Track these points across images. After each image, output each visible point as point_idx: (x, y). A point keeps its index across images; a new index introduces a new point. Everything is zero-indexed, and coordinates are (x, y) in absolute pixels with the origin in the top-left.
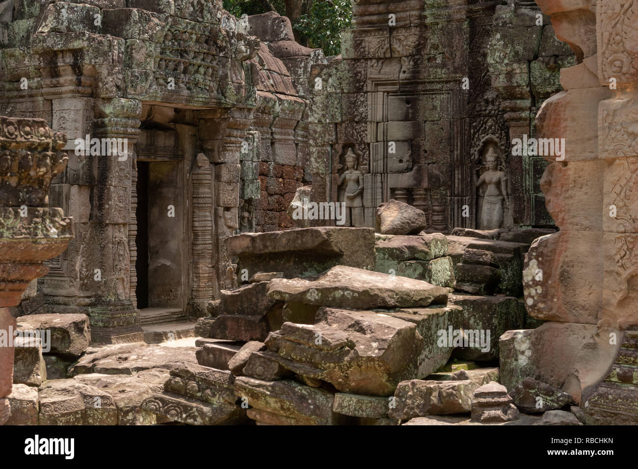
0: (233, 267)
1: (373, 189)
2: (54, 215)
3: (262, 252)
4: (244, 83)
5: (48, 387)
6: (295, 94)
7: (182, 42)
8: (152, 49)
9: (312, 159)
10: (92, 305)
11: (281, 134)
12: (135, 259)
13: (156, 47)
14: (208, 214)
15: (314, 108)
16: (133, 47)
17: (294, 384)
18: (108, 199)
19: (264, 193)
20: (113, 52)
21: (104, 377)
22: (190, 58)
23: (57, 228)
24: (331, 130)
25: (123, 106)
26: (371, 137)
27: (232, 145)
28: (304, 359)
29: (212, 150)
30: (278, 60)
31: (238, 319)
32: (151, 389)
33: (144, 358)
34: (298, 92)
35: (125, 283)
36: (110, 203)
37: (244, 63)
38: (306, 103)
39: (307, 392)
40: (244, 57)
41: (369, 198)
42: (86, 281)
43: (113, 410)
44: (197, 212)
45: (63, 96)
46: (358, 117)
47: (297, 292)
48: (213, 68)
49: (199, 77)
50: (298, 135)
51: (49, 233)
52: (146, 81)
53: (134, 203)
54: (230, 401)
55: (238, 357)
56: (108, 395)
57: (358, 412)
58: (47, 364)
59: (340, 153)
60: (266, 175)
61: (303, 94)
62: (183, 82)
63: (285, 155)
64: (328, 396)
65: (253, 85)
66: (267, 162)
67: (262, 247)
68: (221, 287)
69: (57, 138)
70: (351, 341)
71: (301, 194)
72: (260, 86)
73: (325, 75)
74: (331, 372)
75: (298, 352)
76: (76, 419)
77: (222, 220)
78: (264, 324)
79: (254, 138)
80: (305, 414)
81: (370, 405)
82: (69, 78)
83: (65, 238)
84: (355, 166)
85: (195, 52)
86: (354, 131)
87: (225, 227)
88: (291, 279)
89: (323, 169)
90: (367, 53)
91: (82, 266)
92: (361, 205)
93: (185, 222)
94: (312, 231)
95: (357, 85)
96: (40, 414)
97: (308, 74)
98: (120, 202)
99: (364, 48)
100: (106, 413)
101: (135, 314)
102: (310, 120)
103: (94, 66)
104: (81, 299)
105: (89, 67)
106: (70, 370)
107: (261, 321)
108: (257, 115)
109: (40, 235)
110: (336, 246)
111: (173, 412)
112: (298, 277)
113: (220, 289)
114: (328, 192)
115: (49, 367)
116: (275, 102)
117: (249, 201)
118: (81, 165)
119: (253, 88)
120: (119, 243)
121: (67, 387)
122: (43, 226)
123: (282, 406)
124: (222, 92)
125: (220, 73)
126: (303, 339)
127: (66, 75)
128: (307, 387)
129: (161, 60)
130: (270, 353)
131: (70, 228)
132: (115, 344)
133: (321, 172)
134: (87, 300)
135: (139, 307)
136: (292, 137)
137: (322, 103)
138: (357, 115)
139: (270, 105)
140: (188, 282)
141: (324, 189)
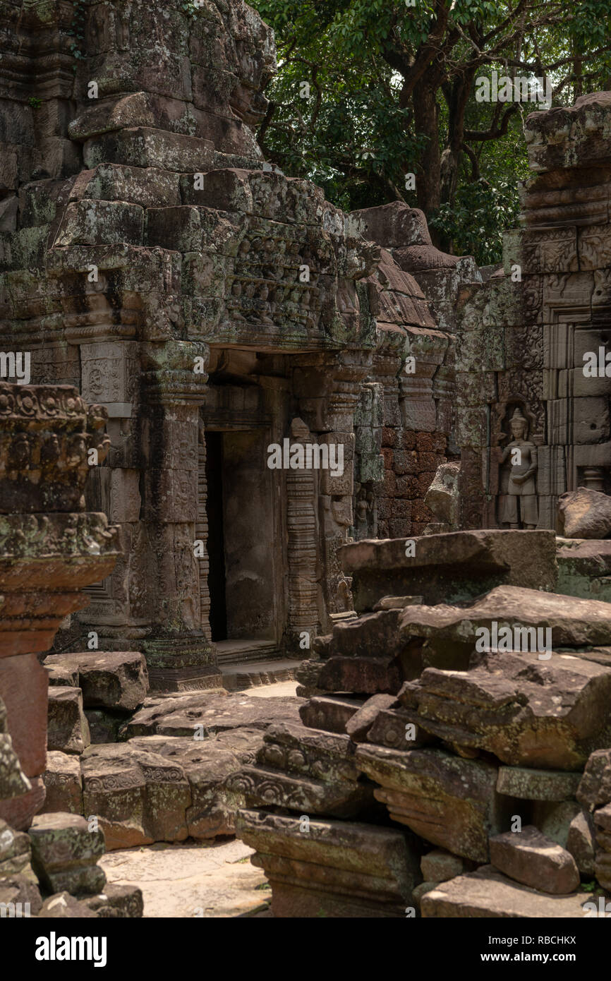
0: (347, 581)
1: (552, 468)
2: (94, 523)
3: (392, 567)
4: (357, 313)
5: (94, 755)
6: (433, 326)
7: (265, 254)
8: (222, 266)
9: (461, 426)
10: (147, 637)
11: (414, 385)
12: (207, 571)
13: (227, 263)
14: (309, 505)
15: (463, 349)
16: (194, 264)
17: (441, 755)
18: (165, 487)
19: (390, 472)
20: (166, 272)
21: (170, 741)
22: (278, 278)
23: (99, 542)
24: (488, 383)
25: (182, 353)
26: (548, 392)
27: (341, 405)
28: (454, 720)
29: (314, 413)
30: (408, 275)
31: (358, 662)
32: (237, 757)
33: (225, 713)
34: (437, 323)
35: (194, 606)
36: (168, 492)
37: (358, 283)
38: (450, 339)
39: (460, 766)
40: (357, 273)
41: (546, 481)
42: (138, 604)
43: (185, 786)
44: (294, 503)
45: (95, 339)
46: (530, 363)
47: (443, 625)
48: (312, 292)
49: (292, 306)
50: (438, 386)
51: (88, 550)
52: (215, 314)
53: (203, 493)
54: (350, 777)
55: (359, 717)
56: (178, 766)
57: (533, 792)
58: (90, 722)
59: (502, 416)
60: (392, 447)
61: (445, 325)
62: (268, 314)
63: (420, 416)
64: (490, 770)
65: (372, 315)
66: (393, 427)
67: (390, 560)
68: (329, 610)
69: (93, 413)
70: (522, 695)
71: (444, 474)
72: (382, 316)
73: (479, 300)
74: (494, 737)
75: (445, 709)
76: (135, 798)
77: (330, 514)
78: (396, 669)
79: (373, 392)
80: (457, 796)
81: (550, 783)
82: (103, 312)
83: (110, 555)
84: (525, 435)
85: (285, 269)
86: (523, 383)
87: (333, 523)
88: (433, 605)
89: (476, 439)
90: (542, 265)
91: (133, 584)
92: (534, 492)
93: (277, 517)
94: (464, 536)
95: (528, 314)
96: (85, 793)
97: (453, 296)
98: (183, 491)
99: (538, 258)
100: (176, 791)
101: (209, 650)
102: (457, 367)
103: (138, 295)
104: (133, 629)
105: (131, 296)
106: (122, 730)
107: (391, 665)
108: (377, 358)
109: (76, 553)
110: (499, 557)
111: (270, 792)
112: (445, 603)
113: (328, 613)
114: (484, 474)
115: (92, 725)
116: (404, 338)
117: (369, 485)
118: (125, 439)
119: (371, 319)
120: (182, 550)
121: (120, 755)
122: (79, 539)
123: (423, 784)
124: (326, 327)
125: (323, 298)
126: (453, 692)
127: (98, 308)
128: (460, 759)
129: (235, 282)
130: (406, 711)
131: (117, 542)
132: (182, 691)
133: (473, 444)
134: (141, 631)
135: (215, 639)
136: (429, 390)
137: (475, 342)
138: (528, 360)
139: (397, 343)
140: (283, 604)
141: (479, 469)
